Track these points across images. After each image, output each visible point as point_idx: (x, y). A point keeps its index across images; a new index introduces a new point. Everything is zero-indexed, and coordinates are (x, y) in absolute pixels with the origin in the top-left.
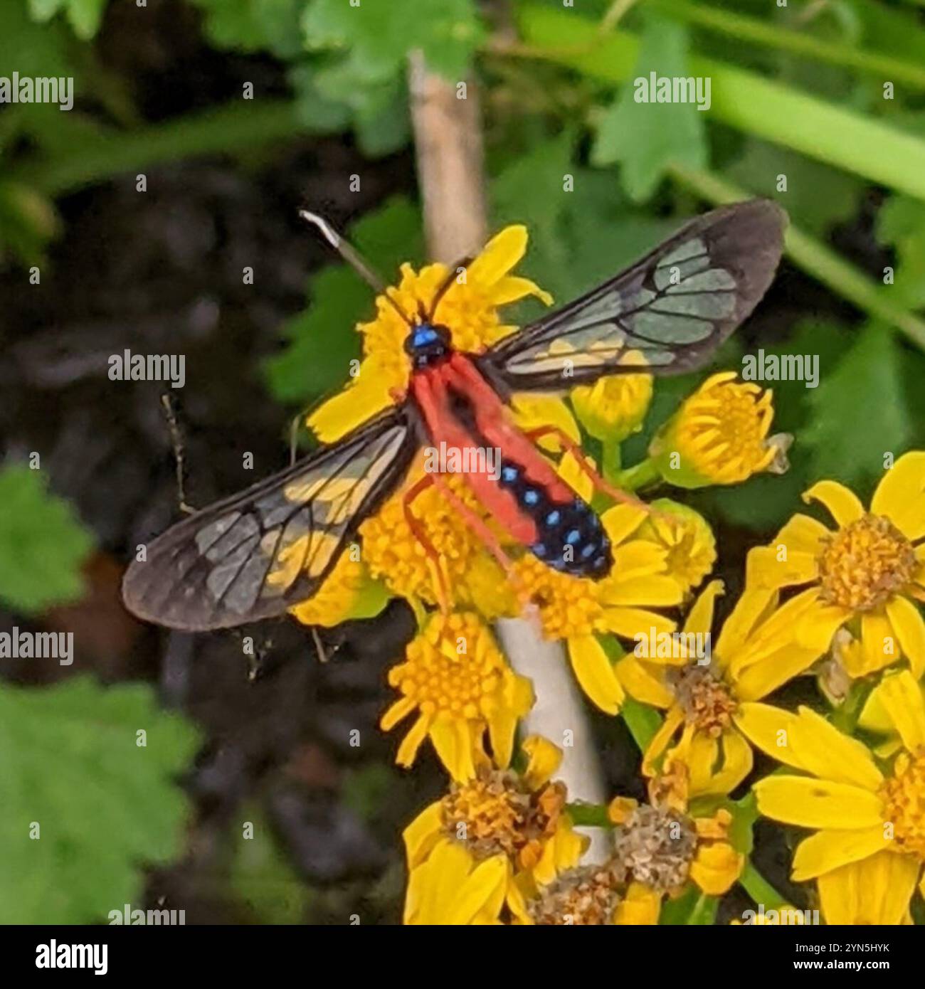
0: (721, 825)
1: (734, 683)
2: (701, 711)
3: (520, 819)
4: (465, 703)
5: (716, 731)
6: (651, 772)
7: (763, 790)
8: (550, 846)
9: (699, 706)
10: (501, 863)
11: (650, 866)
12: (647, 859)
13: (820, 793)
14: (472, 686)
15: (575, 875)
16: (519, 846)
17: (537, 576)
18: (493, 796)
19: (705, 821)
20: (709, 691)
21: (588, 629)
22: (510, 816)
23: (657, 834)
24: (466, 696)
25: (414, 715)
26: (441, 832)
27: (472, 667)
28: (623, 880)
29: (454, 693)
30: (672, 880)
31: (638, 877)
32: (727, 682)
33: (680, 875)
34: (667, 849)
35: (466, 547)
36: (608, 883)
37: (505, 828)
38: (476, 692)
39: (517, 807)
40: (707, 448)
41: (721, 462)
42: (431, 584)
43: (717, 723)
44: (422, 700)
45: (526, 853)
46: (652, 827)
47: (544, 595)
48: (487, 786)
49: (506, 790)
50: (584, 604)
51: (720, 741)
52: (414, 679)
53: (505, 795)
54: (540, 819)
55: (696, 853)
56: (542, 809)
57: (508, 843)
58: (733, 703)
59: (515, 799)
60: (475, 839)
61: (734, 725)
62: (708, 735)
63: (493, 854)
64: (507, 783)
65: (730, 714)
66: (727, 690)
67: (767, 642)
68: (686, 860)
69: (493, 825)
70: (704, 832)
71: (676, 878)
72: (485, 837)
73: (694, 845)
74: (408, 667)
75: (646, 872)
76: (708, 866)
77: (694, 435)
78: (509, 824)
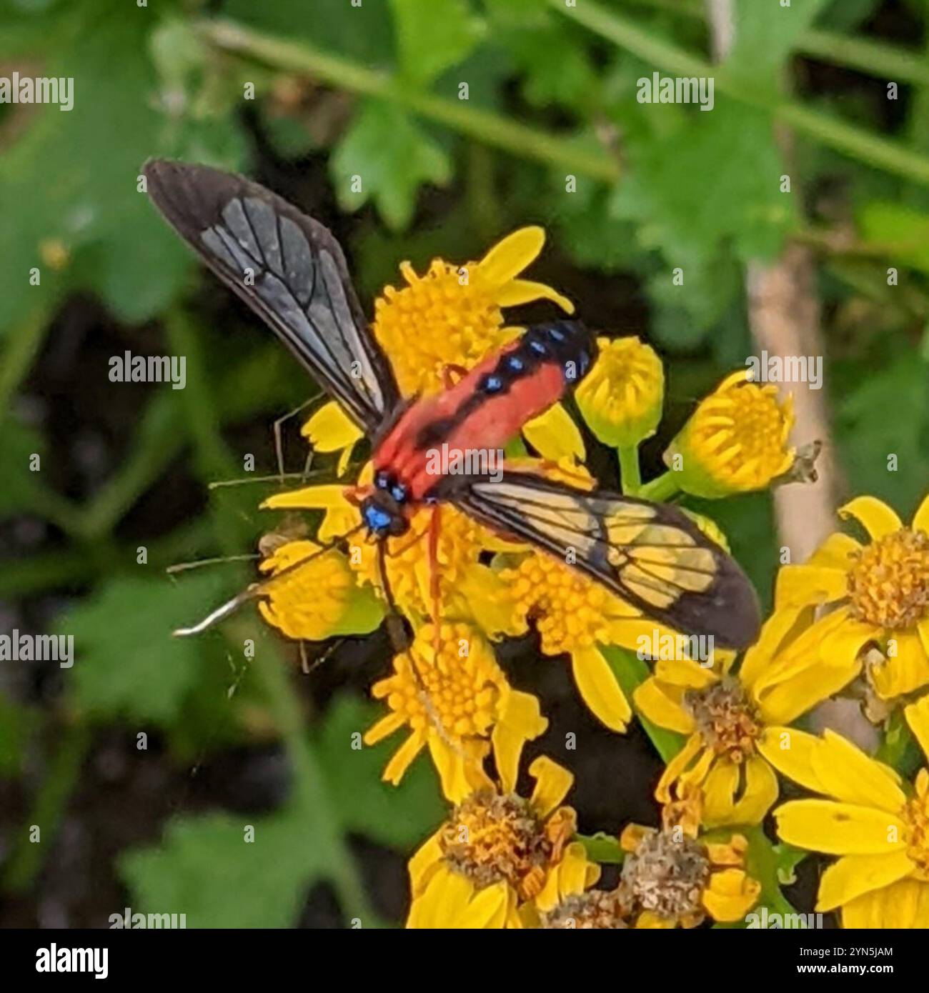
0: (737, 852)
1: (758, 707)
2: (721, 735)
3: (522, 845)
4: (457, 719)
5: (737, 756)
6: (664, 798)
7: (782, 816)
8: (553, 873)
9: (719, 729)
10: (502, 890)
11: (657, 891)
12: (654, 884)
13: (841, 817)
14: (466, 700)
15: (576, 902)
16: (522, 873)
17: (534, 585)
18: (494, 821)
19: (719, 846)
20: (728, 714)
21: (588, 640)
22: (511, 842)
23: (664, 858)
24: (458, 710)
25: (404, 732)
26: (441, 860)
27: (465, 682)
28: (630, 907)
29: (444, 708)
30: (682, 909)
31: (646, 904)
32: (751, 705)
33: (690, 901)
34: (675, 874)
35: (456, 552)
36: (612, 910)
37: (505, 854)
38: (469, 706)
39: (519, 833)
40: (720, 450)
41: (734, 465)
42: (420, 592)
43: (738, 748)
44: (411, 716)
45: (528, 881)
46: (660, 851)
47: (543, 605)
48: (487, 811)
49: (507, 814)
50: (583, 613)
51: (742, 768)
52: (402, 692)
53: (505, 820)
54: (544, 845)
55: (707, 880)
56: (547, 835)
57: (509, 869)
58: (756, 728)
59: (517, 824)
60: (474, 865)
61: (756, 751)
62: (730, 761)
63: (494, 882)
64: (508, 807)
65: (753, 739)
66: (751, 714)
67: (793, 662)
68: (697, 886)
69: (493, 850)
70: (716, 859)
71: (685, 905)
72: (484, 863)
73: (705, 871)
74: (395, 680)
75: (654, 899)
76: (719, 893)
77: (707, 436)
78: (509, 849)
